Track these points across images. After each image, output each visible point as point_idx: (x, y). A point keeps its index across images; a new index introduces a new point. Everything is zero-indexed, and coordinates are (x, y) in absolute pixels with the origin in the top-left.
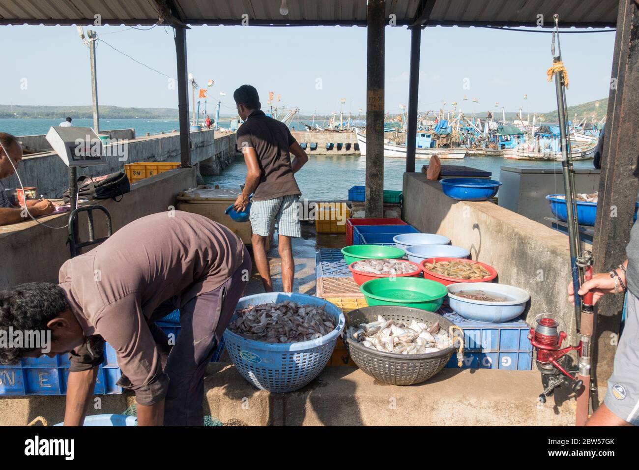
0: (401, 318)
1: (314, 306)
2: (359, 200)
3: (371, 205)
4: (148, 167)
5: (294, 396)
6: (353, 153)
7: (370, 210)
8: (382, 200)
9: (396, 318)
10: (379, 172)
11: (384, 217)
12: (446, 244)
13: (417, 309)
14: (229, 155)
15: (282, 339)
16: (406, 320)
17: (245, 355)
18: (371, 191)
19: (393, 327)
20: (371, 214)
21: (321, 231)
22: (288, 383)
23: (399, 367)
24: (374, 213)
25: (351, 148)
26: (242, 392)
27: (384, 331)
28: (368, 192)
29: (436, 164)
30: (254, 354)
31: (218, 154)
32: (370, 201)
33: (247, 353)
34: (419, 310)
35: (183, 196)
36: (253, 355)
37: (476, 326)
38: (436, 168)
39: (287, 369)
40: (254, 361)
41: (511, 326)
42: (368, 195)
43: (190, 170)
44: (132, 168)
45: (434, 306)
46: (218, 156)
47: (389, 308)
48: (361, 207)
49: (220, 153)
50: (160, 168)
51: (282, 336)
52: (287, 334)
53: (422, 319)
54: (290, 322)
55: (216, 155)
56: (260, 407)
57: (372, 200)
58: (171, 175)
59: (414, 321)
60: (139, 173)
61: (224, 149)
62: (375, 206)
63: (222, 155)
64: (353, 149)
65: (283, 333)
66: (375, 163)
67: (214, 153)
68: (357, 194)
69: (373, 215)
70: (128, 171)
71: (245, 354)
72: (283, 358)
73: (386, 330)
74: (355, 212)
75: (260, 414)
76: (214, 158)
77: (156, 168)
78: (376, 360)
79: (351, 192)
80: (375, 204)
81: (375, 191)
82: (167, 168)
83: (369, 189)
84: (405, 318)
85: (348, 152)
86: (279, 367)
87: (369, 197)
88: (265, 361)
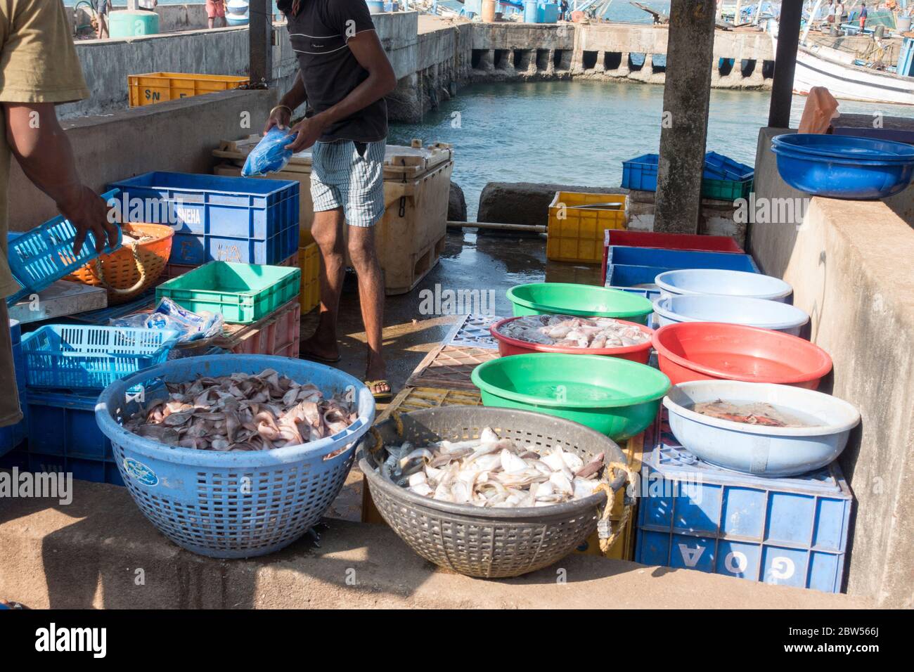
0: (534, 439)
1: (336, 390)
2: (645, 187)
3: (668, 201)
4: (178, 84)
5: (242, 568)
6: (758, 84)
7: (665, 214)
8: (698, 190)
9: (523, 437)
10: (694, 121)
11: (698, 233)
12: (776, 299)
13: (568, 423)
14: (453, 74)
15: (215, 444)
16: (544, 445)
17: (132, 468)
18: (671, 168)
19: (505, 456)
20: (667, 224)
21: (555, 256)
22: (220, 536)
23: (449, 532)
24: (675, 222)
25: (754, 73)
26: (144, 546)
27: (479, 461)
28: (664, 170)
29: (817, 108)
30: (145, 467)
31: (424, 70)
32: (667, 191)
33: (134, 463)
34: (572, 424)
35: (226, 149)
36: (144, 469)
37: (714, 477)
38: (817, 118)
39: (211, 505)
40: (146, 480)
41: (797, 486)
42: (663, 176)
43: (260, 95)
44: (144, 83)
45: (618, 422)
46: (426, 76)
47: (509, 415)
48: (647, 206)
49: (431, 67)
50: (202, 86)
51: (218, 436)
52: (229, 436)
53: (577, 444)
54: (248, 411)
55: (418, 73)
56: (178, 582)
57: (673, 189)
58: (207, 102)
59: (559, 448)
60: (157, 96)
61: (441, 60)
62: (680, 204)
63: (436, 73)
64: (760, 75)
65: (221, 431)
66: (685, 100)
67: (416, 68)
68: (642, 174)
69: (673, 224)
70: (136, 90)
71: (132, 465)
72: (200, 481)
73: (487, 458)
74: (633, 217)
75: (177, 597)
76: (415, 78)
77: (192, 85)
78: (405, 510)
79: (629, 167)
80: (679, 200)
81: (682, 167)
82: (217, 87)
83: (668, 163)
84: (544, 441)
85: (747, 82)
86: (193, 499)
87: (666, 182)
88: (166, 484)
